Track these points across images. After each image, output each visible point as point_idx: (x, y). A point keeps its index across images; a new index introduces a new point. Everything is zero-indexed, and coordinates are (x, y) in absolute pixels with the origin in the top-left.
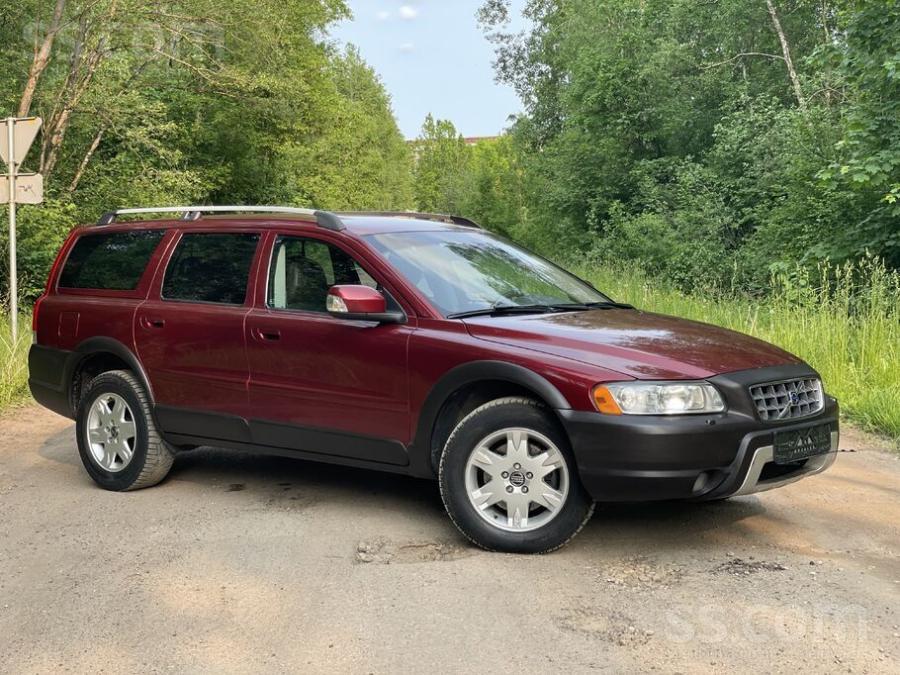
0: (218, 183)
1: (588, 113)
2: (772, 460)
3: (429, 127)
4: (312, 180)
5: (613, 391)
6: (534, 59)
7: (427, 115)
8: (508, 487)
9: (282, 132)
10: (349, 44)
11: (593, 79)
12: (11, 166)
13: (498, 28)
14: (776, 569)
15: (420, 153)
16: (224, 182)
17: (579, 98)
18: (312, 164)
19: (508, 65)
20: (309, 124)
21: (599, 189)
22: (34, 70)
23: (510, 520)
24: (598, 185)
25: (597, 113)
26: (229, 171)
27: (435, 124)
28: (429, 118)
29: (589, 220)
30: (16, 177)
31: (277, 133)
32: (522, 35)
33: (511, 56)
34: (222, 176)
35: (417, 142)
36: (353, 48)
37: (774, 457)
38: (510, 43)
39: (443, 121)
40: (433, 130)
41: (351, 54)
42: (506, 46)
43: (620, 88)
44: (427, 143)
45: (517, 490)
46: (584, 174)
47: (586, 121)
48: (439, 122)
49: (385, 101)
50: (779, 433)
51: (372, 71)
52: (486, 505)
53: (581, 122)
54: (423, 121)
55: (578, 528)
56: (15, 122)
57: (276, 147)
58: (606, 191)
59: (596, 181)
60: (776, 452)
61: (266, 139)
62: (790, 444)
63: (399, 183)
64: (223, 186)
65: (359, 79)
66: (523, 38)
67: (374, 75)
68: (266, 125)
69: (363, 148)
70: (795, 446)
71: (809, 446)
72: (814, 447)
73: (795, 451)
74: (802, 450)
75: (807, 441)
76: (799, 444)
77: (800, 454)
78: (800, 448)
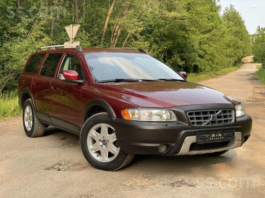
0: (168, 47)
2: (196, 142)
3: (259, 30)
4: (205, 46)
5: (130, 111)
7: (258, 26)
8: (101, 145)
9: (188, 30)
10: (231, 5)
12: (71, 39)
14: (192, 186)
15: (255, 38)
16: (170, 46)
18: (206, 41)
20: (196, 28)
22: (109, 14)
23: (102, 157)
26: (171, 43)
27: (261, 29)
28: (259, 27)
30: (72, 42)
31: (187, 31)
34: (169, 44)
35: (254, 35)
36: (232, 6)
37: (197, 141)
39: (263, 28)
40: (260, 31)
41: (231, 8)
44: (258, 35)
45: (104, 146)
48: (262, 28)
49: (243, 22)
50: (198, 131)
51: (238, 13)
52: (94, 151)
54: (257, 28)
55: (123, 163)
56: (73, 26)
60: (197, 139)
61: (183, 33)
62: (207, 136)
63: (246, 48)
64: (169, 47)
65: (233, 16)
67: (239, 14)
69: (222, 35)
70: (210, 137)
71: (219, 137)
72: (223, 138)
73: (210, 139)
74: (215, 138)
75: (218, 135)
76: (212, 136)
77: (214, 140)
78: (214, 137)
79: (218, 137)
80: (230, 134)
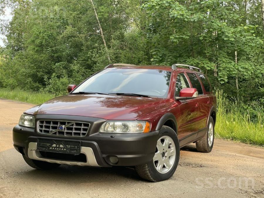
1: (37, 46)
11: (38, 36)
17: (33, 41)
21: (41, 70)
24: (40, 69)
25: (39, 46)
29: (45, 79)
32: (8, 20)
33: (4, 26)
38: (4, 23)
42: (3, 23)
43: (47, 39)
46: (36, 65)
47: (36, 49)
50: (40, 139)
53: (34, 49)
58: (43, 70)
59: (40, 67)
62: (48, 145)
66: (9, 21)
70: (51, 146)
71: (61, 148)
72: (65, 149)
73: (51, 148)
74: (56, 149)
75: (59, 146)
76: (53, 146)
77: (54, 150)
78: (55, 147)
79: (59, 147)
80: (75, 147)
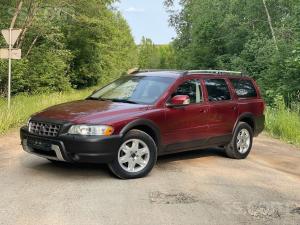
1: (200, 38)
3: (143, 41)
4: (106, 56)
6: (182, 19)
9: (98, 38)
11: (203, 27)
12: (10, 46)
13: (170, 8)
15: (140, 49)
19: (173, 21)
25: (203, 38)
26: (80, 51)
27: (145, 39)
28: (143, 37)
30: (12, 50)
32: (178, 11)
33: (174, 18)
38: (174, 13)
39: (148, 39)
44: (142, 46)
46: (198, 58)
47: (199, 41)
56: (12, 30)
57: (96, 44)
65: (121, 23)
68: (93, 36)
